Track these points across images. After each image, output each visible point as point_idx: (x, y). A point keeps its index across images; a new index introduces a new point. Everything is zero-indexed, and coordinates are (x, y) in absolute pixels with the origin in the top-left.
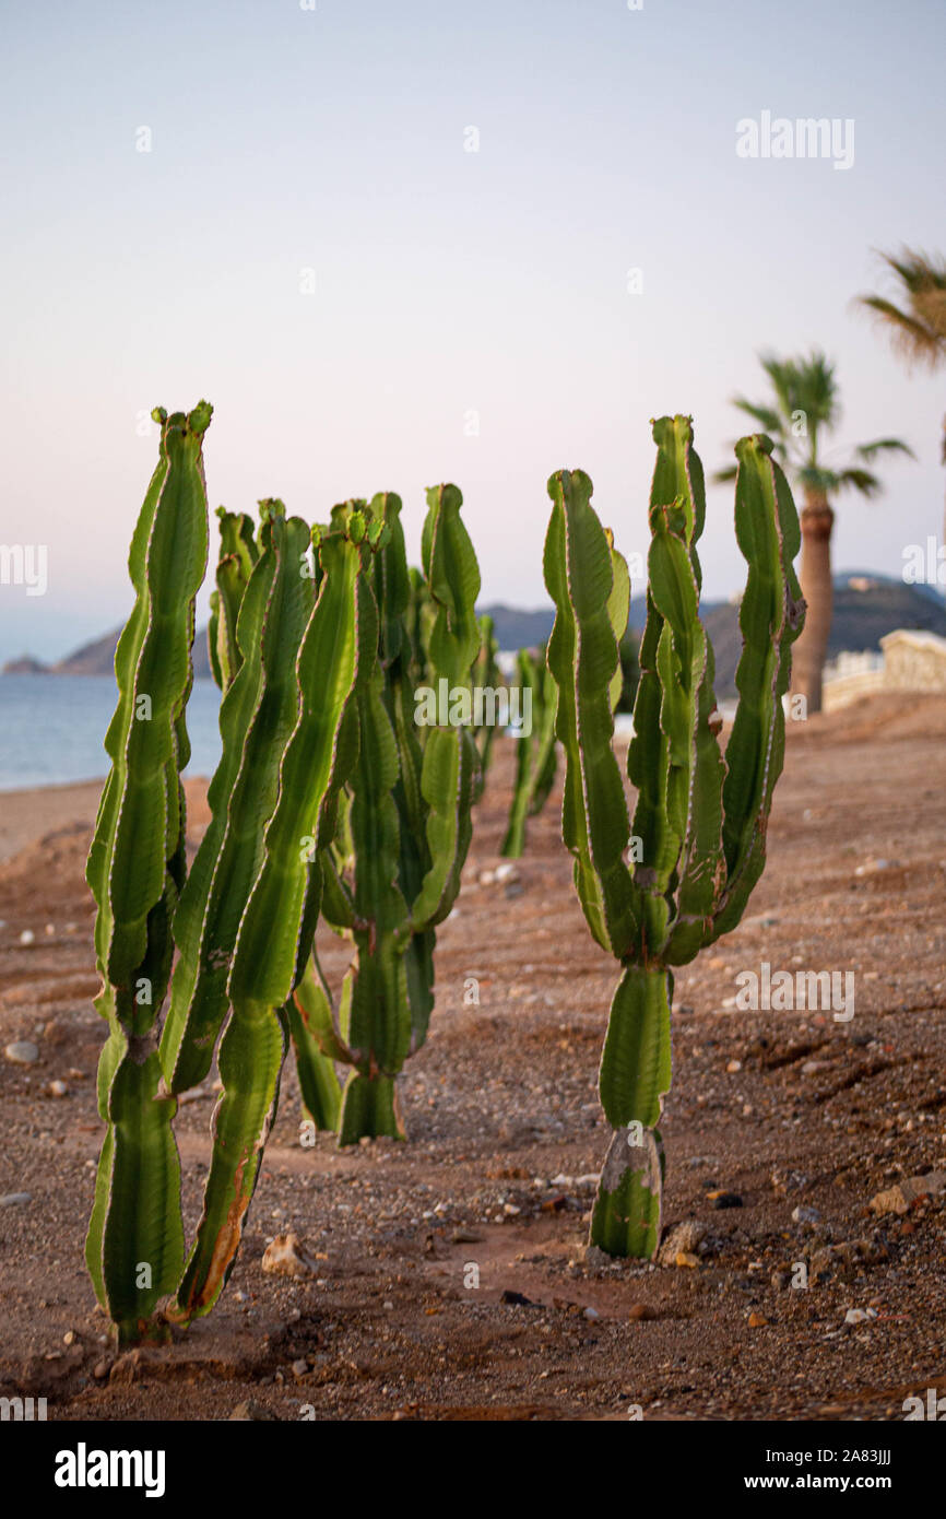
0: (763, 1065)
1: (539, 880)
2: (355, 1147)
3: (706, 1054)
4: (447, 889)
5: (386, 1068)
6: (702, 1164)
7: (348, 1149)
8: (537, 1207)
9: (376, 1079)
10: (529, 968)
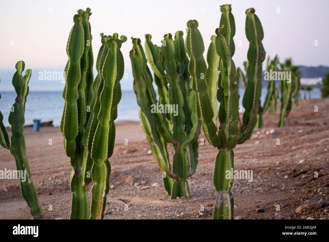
0: (293, 176)
1: (281, 133)
2: (175, 199)
3: (280, 174)
4: (196, 132)
5: (183, 179)
6: (260, 202)
7: (173, 200)
8: (209, 213)
9: (180, 182)
10: (261, 155)
